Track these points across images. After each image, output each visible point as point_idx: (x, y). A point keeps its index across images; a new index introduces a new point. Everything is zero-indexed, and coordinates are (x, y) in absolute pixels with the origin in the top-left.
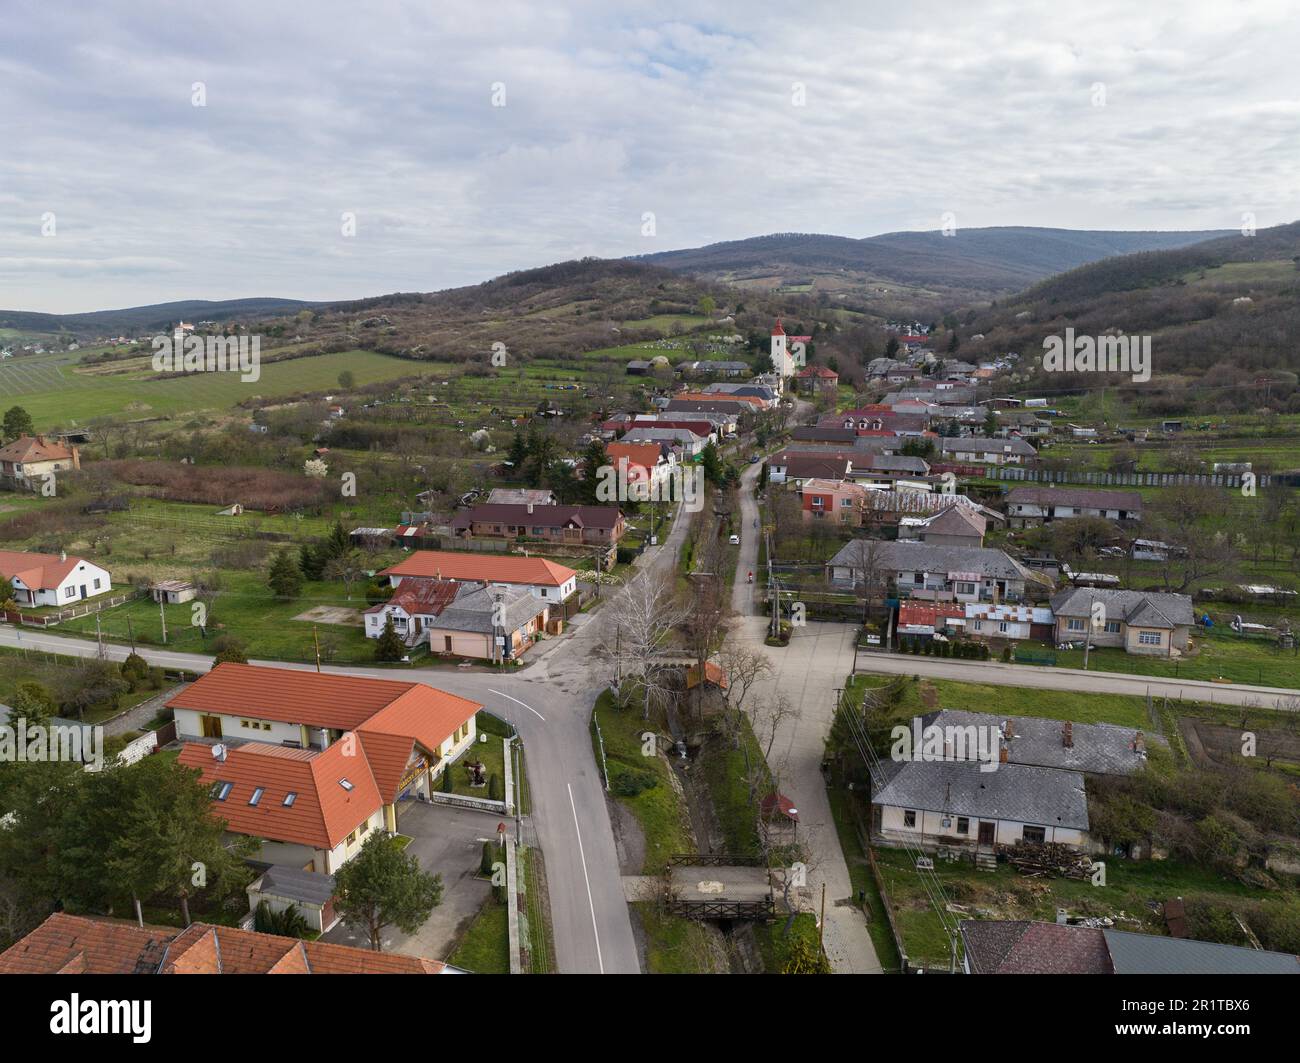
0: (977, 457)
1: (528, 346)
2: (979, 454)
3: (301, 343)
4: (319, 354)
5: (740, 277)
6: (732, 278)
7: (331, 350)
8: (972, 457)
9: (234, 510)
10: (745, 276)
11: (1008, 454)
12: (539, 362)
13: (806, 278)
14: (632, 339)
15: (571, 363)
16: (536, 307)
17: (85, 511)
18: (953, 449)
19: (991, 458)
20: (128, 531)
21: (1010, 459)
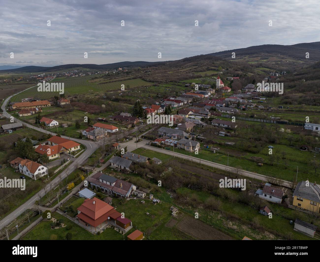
0: (226, 112)
1: (169, 79)
2: (226, 111)
3: (131, 76)
4: (131, 79)
5: (250, 57)
6: (248, 57)
7: (134, 78)
8: (225, 111)
9: (86, 113)
10: (251, 57)
11: (232, 112)
12: (170, 83)
13: (267, 57)
14: (194, 78)
15: (176, 84)
16: (183, 68)
17: (66, 112)
18: (222, 110)
19: (229, 112)
20: (69, 116)
21: (232, 113)
